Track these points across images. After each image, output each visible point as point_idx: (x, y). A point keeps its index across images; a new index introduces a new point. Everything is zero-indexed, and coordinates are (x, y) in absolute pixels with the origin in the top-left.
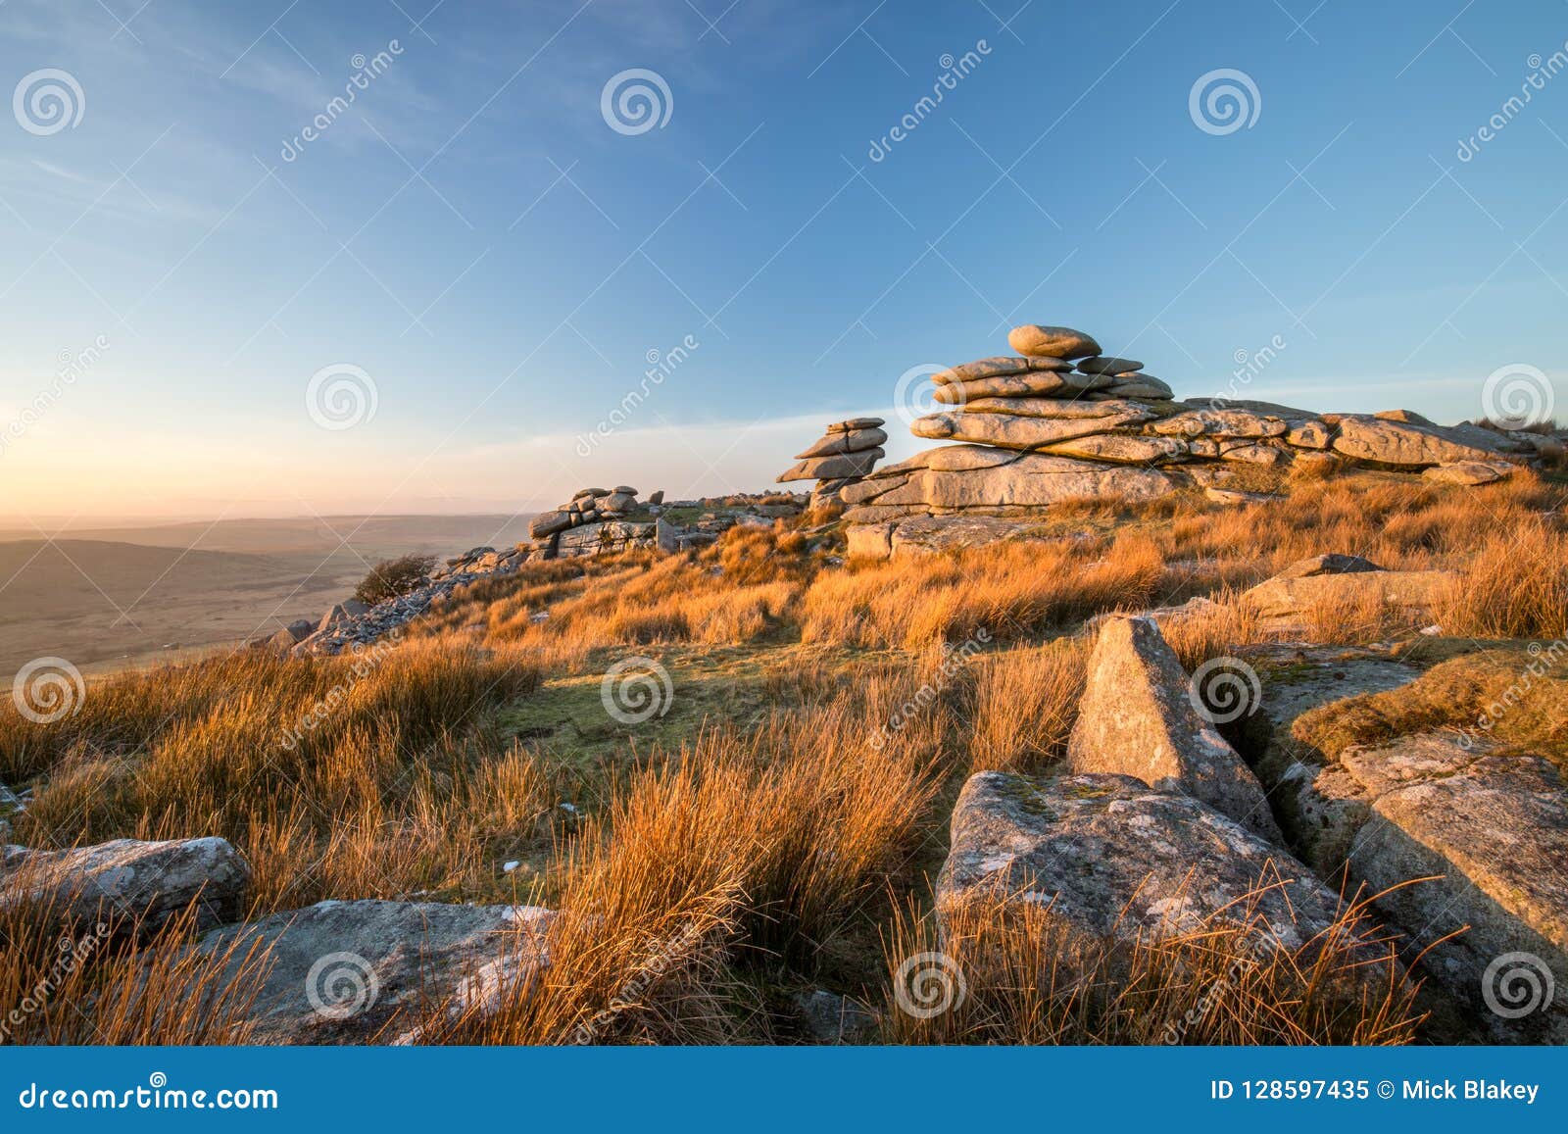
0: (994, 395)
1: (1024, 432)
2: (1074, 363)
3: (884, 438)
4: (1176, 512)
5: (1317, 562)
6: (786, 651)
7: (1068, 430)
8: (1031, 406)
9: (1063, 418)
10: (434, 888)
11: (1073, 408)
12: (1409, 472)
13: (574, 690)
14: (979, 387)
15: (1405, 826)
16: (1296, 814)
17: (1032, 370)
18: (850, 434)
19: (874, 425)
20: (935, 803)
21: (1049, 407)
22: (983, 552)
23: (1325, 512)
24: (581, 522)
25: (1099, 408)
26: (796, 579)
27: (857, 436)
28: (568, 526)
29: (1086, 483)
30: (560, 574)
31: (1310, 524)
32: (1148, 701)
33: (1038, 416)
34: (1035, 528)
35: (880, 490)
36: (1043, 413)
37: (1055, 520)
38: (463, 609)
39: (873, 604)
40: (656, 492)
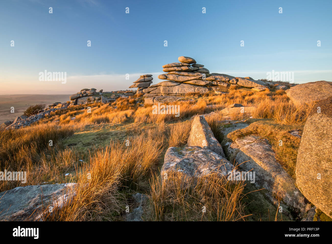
0: (175, 71)
1: (181, 79)
2: (191, 65)
3: (152, 79)
4: (209, 96)
5: (233, 105)
6: (131, 124)
7: (190, 79)
8: (182, 73)
9: (189, 76)
10: (48, 181)
11: (191, 74)
12: (249, 89)
13: (82, 135)
14: (172, 69)
15: (245, 152)
16: (227, 152)
17: (183, 66)
18: (145, 78)
19: (150, 76)
20: (162, 154)
21: (186, 74)
22: (172, 103)
23: (235, 96)
24: (83, 96)
25: (196, 74)
26: (134, 109)
27: (147, 78)
28: (80, 97)
29: (193, 89)
30: (78, 108)
31: (232, 98)
32: (202, 132)
33: (184, 75)
34: (183, 98)
35: (151, 90)
36: (185, 75)
37: (187, 97)
38: (53, 117)
39: (150, 114)
40: (101, 90)
